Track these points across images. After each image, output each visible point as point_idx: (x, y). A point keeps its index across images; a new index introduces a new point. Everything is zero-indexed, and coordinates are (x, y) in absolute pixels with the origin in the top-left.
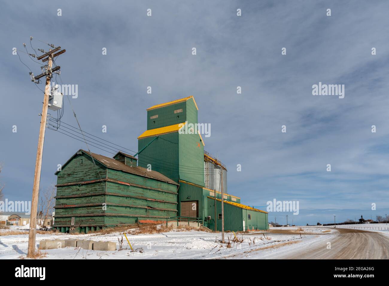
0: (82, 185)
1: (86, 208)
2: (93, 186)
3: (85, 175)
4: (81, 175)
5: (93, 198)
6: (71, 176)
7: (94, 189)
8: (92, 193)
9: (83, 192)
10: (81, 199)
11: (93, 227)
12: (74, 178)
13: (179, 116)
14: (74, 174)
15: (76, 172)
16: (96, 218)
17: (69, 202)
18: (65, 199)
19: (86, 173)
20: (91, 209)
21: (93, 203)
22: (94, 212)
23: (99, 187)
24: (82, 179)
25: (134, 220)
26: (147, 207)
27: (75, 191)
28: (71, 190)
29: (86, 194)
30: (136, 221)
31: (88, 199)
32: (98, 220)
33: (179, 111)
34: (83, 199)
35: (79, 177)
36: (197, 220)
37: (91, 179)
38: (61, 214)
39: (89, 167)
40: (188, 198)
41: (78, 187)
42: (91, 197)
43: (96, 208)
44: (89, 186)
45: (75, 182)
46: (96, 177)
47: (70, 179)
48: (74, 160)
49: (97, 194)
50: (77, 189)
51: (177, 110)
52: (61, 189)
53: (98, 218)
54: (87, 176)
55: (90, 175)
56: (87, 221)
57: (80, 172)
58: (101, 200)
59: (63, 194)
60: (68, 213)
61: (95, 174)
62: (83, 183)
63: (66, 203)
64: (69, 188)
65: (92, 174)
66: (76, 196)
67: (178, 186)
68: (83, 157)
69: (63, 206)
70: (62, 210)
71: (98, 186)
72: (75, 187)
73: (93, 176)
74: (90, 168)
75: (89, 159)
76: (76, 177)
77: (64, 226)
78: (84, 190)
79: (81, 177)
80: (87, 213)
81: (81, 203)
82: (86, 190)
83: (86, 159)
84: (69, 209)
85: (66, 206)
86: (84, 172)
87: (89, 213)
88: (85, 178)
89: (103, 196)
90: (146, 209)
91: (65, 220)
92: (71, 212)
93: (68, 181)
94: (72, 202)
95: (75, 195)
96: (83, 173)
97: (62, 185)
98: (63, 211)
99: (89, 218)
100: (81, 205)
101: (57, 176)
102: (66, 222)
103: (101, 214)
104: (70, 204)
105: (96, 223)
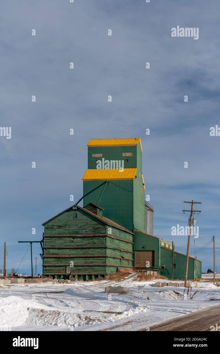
0: (78, 237)
1: (83, 258)
2: (91, 240)
3: (80, 229)
4: (75, 228)
5: (91, 250)
6: (62, 228)
7: (92, 242)
8: (89, 245)
9: (78, 244)
10: (76, 250)
11: (94, 275)
12: (66, 230)
13: (128, 160)
14: (66, 227)
15: (68, 225)
16: (97, 268)
17: (62, 252)
18: (57, 249)
19: (81, 227)
20: (90, 260)
21: (91, 254)
22: (94, 262)
23: (97, 241)
24: (77, 232)
25: (115, 269)
26: (120, 257)
27: (68, 242)
28: (64, 241)
29: (83, 245)
30: (117, 270)
31: (84, 250)
32: (98, 269)
33: (129, 154)
34: (79, 250)
35: (73, 230)
36: (153, 269)
37: (87, 233)
38: (52, 263)
39: (85, 221)
40: (143, 248)
41: (72, 239)
42: (89, 249)
43: (95, 259)
44: (86, 239)
45: (68, 234)
46: (94, 232)
47: (61, 230)
48: (66, 213)
49: (96, 247)
50: (70, 240)
51: (126, 153)
52: (50, 239)
53: (99, 268)
54: (83, 229)
55: (86, 229)
56: (85, 270)
57: (74, 225)
58: (101, 253)
59: (53, 245)
60: (62, 262)
61: (92, 229)
62: (79, 236)
63: (58, 253)
64: (61, 239)
65: (89, 229)
66: (71, 247)
67: (133, 235)
68: (78, 213)
69: (54, 256)
70: (52, 260)
71: (96, 239)
72: (68, 238)
73: (90, 230)
74: (86, 223)
75: (84, 215)
76: (69, 230)
77: (57, 274)
78: (78, 242)
79: (74, 230)
80: (85, 263)
81: (76, 254)
82: (82, 242)
83: (81, 214)
84: (62, 259)
85: (58, 256)
86: (79, 226)
87: (88, 263)
88: (80, 232)
89: (103, 249)
90: (120, 259)
91: (57, 268)
92: (65, 261)
93: (59, 232)
94: (65, 252)
95: (69, 246)
96: (77, 226)
97: (52, 236)
98: (54, 261)
99: (88, 267)
100: (78, 256)
101: (44, 227)
102: (60, 270)
103: (102, 264)
104: (63, 254)
105: (95, 272)
